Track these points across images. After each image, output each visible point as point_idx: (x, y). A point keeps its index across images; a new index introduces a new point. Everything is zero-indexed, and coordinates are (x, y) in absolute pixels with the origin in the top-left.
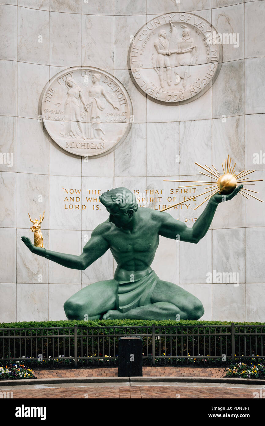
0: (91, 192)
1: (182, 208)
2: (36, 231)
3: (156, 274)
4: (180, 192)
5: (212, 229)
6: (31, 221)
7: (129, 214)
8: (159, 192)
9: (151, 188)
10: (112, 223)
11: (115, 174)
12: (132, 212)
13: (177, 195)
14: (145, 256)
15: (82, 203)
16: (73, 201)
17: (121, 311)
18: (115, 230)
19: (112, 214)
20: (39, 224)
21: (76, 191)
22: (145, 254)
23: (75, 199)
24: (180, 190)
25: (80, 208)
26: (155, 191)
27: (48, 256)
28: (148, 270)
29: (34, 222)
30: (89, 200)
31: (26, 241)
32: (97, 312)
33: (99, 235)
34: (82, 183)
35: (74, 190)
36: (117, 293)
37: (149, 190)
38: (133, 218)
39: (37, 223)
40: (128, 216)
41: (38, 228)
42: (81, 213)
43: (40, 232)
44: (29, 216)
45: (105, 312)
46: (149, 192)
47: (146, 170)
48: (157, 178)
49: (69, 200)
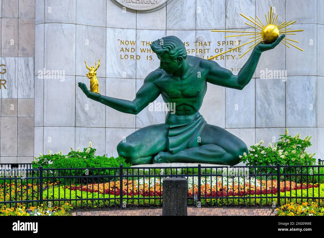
0: (145, 43)
1: (228, 59)
2: (92, 77)
3: (204, 118)
4: (227, 44)
5: (256, 78)
6: (87, 68)
7: (179, 61)
8: (208, 44)
9: (199, 40)
10: (162, 69)
11: (167, 27)
12: (181, 59)
13: (223, 47)
14: (194, 102)
15: (136, 54)
16: (128, 51)
17: (171, 153)
18: (166, 77)
19: (162, 61)
20: (95, 71)
21: (131, 43)
22: (193, 99)
23: (130, 50)
24: (227, 43)
25: (135, 58)
26: (203, 43)
27: (103, 100)
28: (196, 115)
29: (90, 69)
30: (143, 51)
31: (82, 86)
32: (149, 154)
33: (151, 81)
34: (136, 35)
35: (129, 42)
36: (167, 136)
37: (198, 42)
38: (182, 65)
39: (93, 70)
40: (177, 63)
41: (93, 74)
42: (136, 63)
43: (95, 78)
44: (86, 63)
45: (156, 154)
46: (198, 44)
47: (196, 24)
48: (205, 31)
49: (125, 50)
